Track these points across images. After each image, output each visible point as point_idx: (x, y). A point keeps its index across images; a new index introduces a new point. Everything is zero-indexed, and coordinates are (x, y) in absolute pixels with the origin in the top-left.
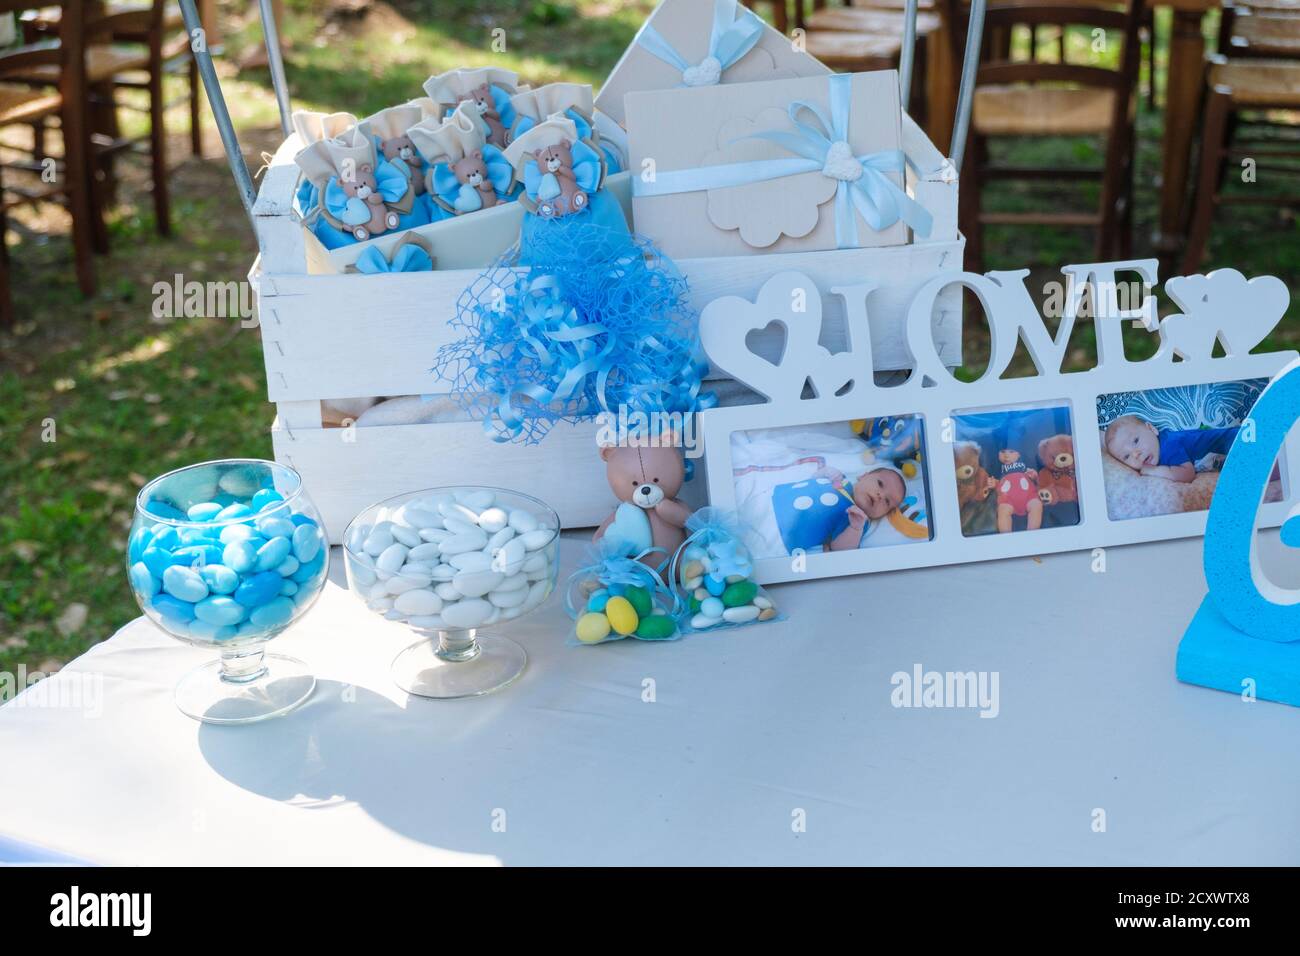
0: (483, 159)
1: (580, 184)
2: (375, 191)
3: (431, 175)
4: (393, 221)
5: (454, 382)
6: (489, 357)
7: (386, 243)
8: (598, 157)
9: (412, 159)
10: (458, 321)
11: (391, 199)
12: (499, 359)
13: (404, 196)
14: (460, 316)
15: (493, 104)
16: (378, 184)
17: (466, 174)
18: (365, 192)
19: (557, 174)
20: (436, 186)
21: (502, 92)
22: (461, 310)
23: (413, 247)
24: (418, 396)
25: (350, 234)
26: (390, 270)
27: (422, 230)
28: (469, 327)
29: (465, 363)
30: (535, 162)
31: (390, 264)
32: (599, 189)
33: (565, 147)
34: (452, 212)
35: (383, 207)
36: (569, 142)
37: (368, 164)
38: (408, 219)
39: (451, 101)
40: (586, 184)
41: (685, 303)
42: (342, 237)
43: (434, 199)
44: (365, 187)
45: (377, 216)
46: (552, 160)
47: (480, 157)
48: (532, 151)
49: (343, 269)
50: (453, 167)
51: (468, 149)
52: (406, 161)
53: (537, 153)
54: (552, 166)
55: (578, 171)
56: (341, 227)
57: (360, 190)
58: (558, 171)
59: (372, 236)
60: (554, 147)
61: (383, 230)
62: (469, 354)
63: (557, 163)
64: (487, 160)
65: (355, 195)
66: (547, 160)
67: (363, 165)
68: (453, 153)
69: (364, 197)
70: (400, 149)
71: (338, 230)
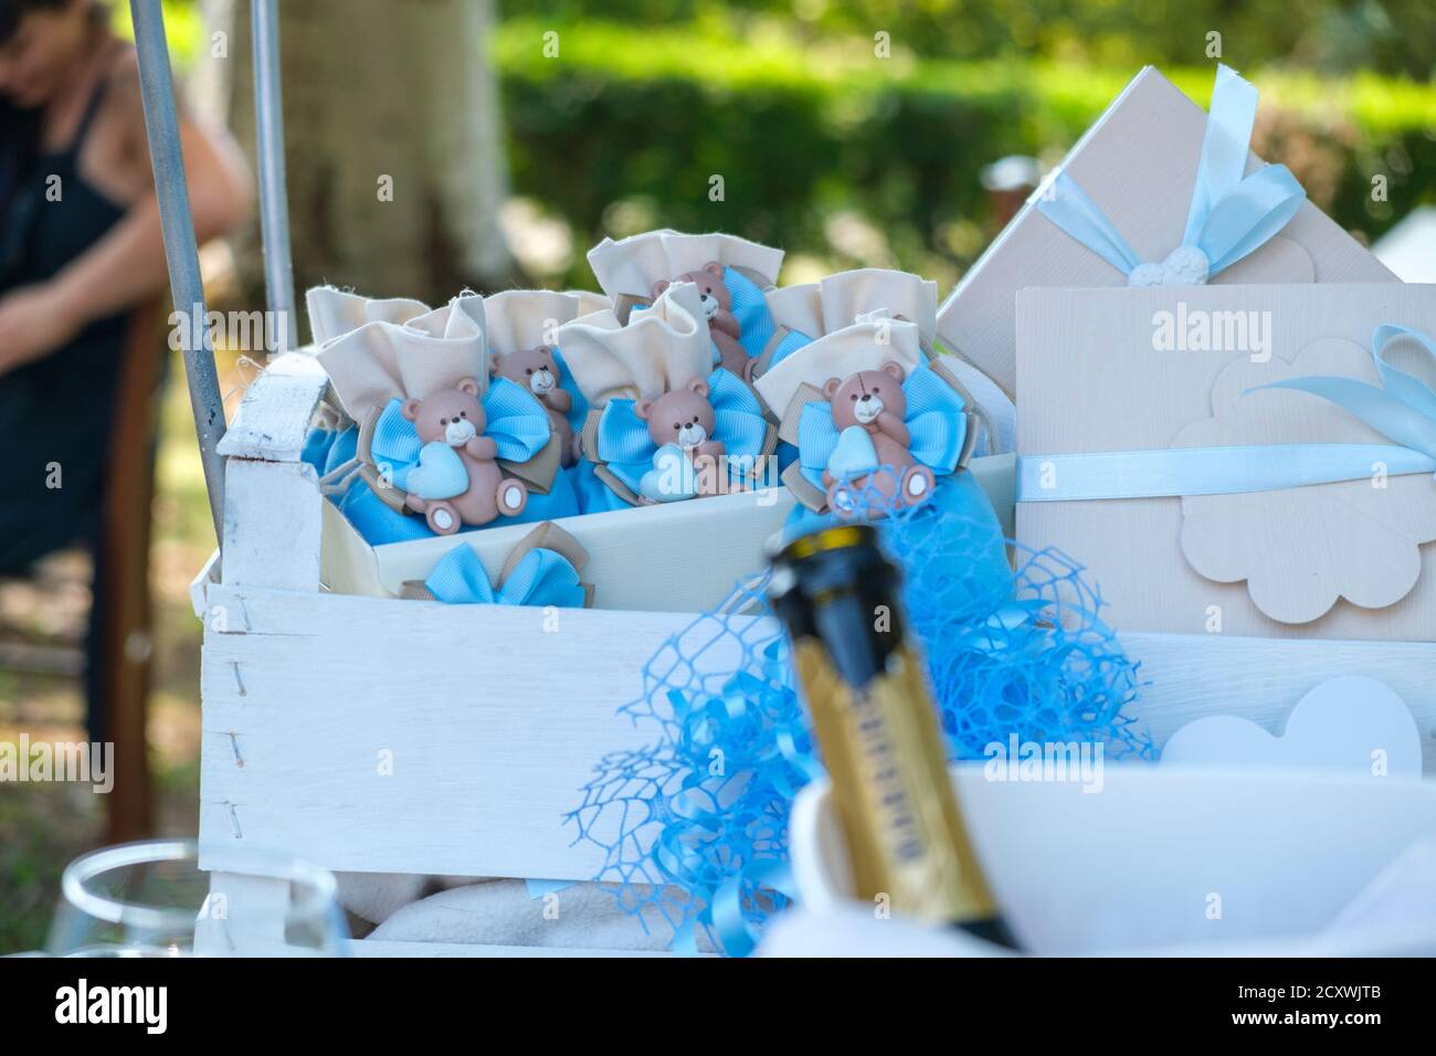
0: (708, 398)
1: (917, 454)
2: (482, 432)
3: (597, 422)
4: (514, 498)
5: (610, 850)
6: (690, 805)
7: (492, 543)
8: (960, 404)
9: (554, 395)
10: (642, 708)
11: (514, 454)
12: (712, 810)
13: (539, 453)
14: (648, 698)
15: (727, 304)
16: (489, 422)
17: (671, 425)
18: (461, 431)
19: (874, 428)
20: (605, 444)
21: (745, 284)
22: (651, 682)
23: (551, 557)
24: (523, 881)
25: (418, 518)
26: (496, 601)
27: (572, 525)
28: (665, 722)
29: (639, 810)
30: (826, 406)
31: (497, 589)
32: (959, 468)
33: (891, 377)
34: (634, 498)
35: (494, 468)
36: (901, 369)
37: (474, 379)
38: (543, 501)
39: (642, 292)
40: (932, 455)
41: (1129, 722)
42: (401, 523)
43: (597, 471)
44: (462, 421)
45: (481, 488)
46: (866, 398)
47: (704, 393)
48: (819, 381)
49: (396, 588)
50: (646, 407)
51: (678, 378)
52: (541, 397)
53: (833, 385)
54: (863, 410)
55: (915, 427)
56: (401, 503)
57: (451, 427)
58: (875, 422)
59: (466, 526)
60: (870, 374)
61: (492, 516)
62: (650, 792)
63: (875, 404)
64: (718, 402)
65: (441, 437)
66: (854, 397)
67: (463, 378)
68: (647, 383)
69: (458, 442)
70: (530, 372)
71: (394, 509)
